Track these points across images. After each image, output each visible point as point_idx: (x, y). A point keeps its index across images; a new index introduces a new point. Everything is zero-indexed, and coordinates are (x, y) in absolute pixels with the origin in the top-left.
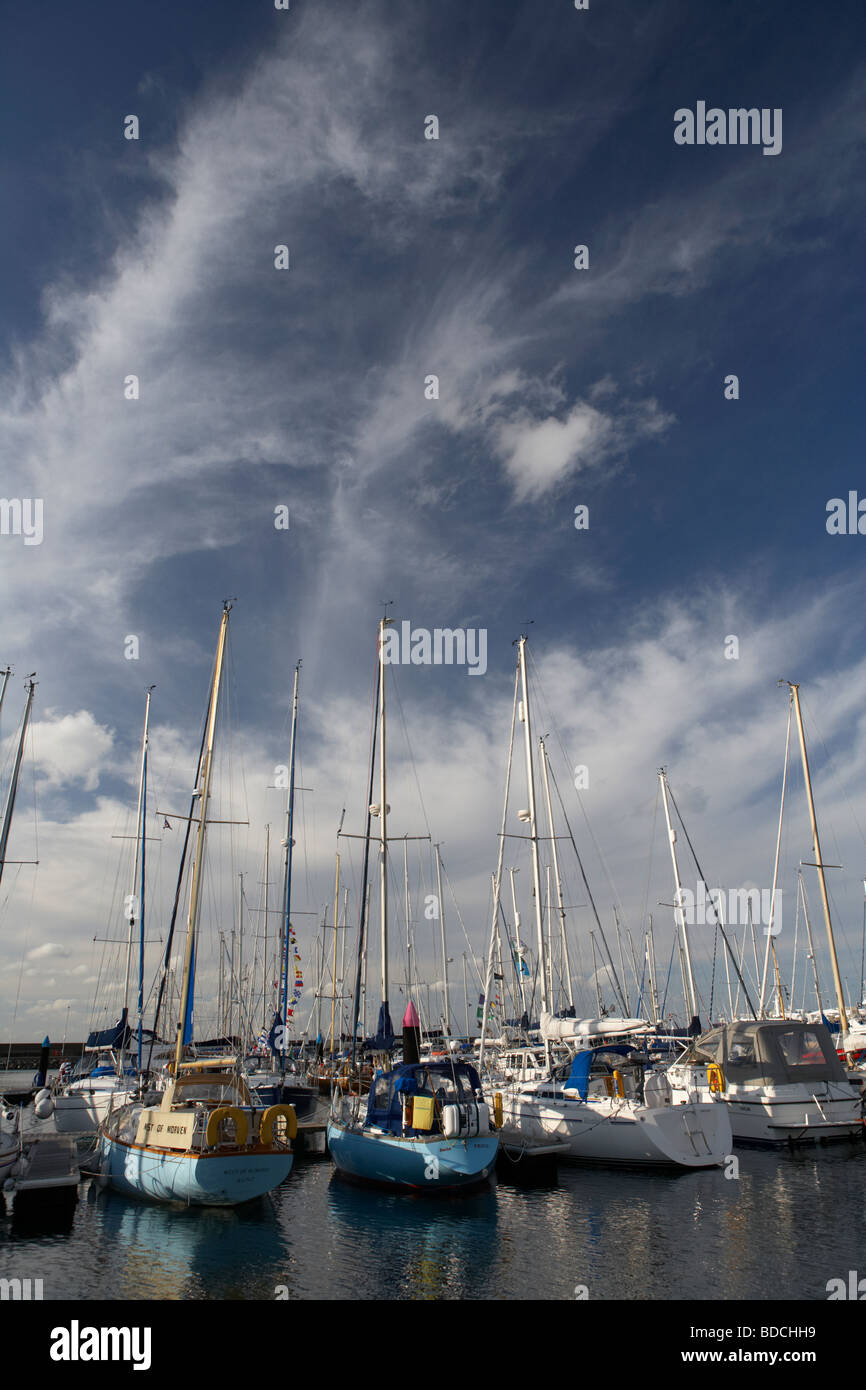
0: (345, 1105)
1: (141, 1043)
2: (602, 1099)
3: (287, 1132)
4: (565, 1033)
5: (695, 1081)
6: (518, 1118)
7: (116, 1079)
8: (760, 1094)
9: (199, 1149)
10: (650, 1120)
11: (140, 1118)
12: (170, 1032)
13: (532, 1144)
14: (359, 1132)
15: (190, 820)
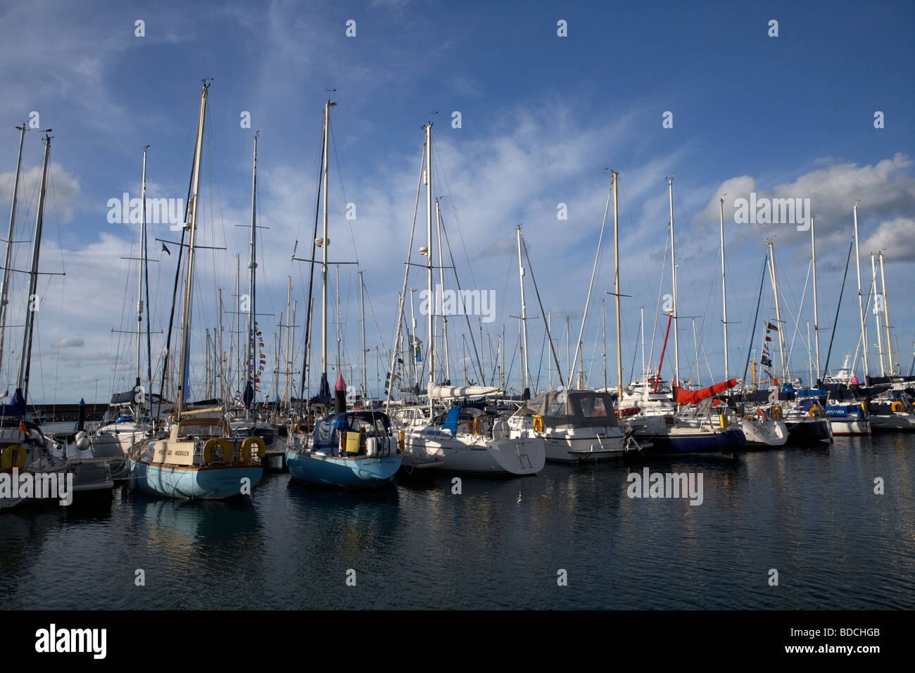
0: (297, 440)
1: (152, 403)
2: (465, 435)
3: (259, 454)
4: (443, 395)
5: (526, 426)
6: (410, 447)
7: (135, 424)
8: (566, 433)
9: (198, 465)
10: (496, 447)
11: (155, 447)
12: (173, 396)
13: (419, 462)
14: (309, 454)
15: (182, 245)
